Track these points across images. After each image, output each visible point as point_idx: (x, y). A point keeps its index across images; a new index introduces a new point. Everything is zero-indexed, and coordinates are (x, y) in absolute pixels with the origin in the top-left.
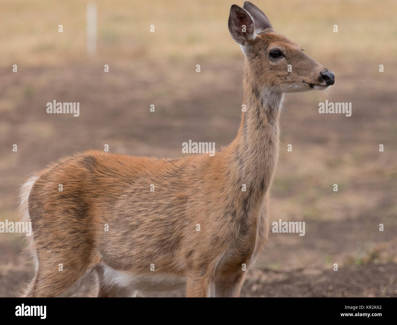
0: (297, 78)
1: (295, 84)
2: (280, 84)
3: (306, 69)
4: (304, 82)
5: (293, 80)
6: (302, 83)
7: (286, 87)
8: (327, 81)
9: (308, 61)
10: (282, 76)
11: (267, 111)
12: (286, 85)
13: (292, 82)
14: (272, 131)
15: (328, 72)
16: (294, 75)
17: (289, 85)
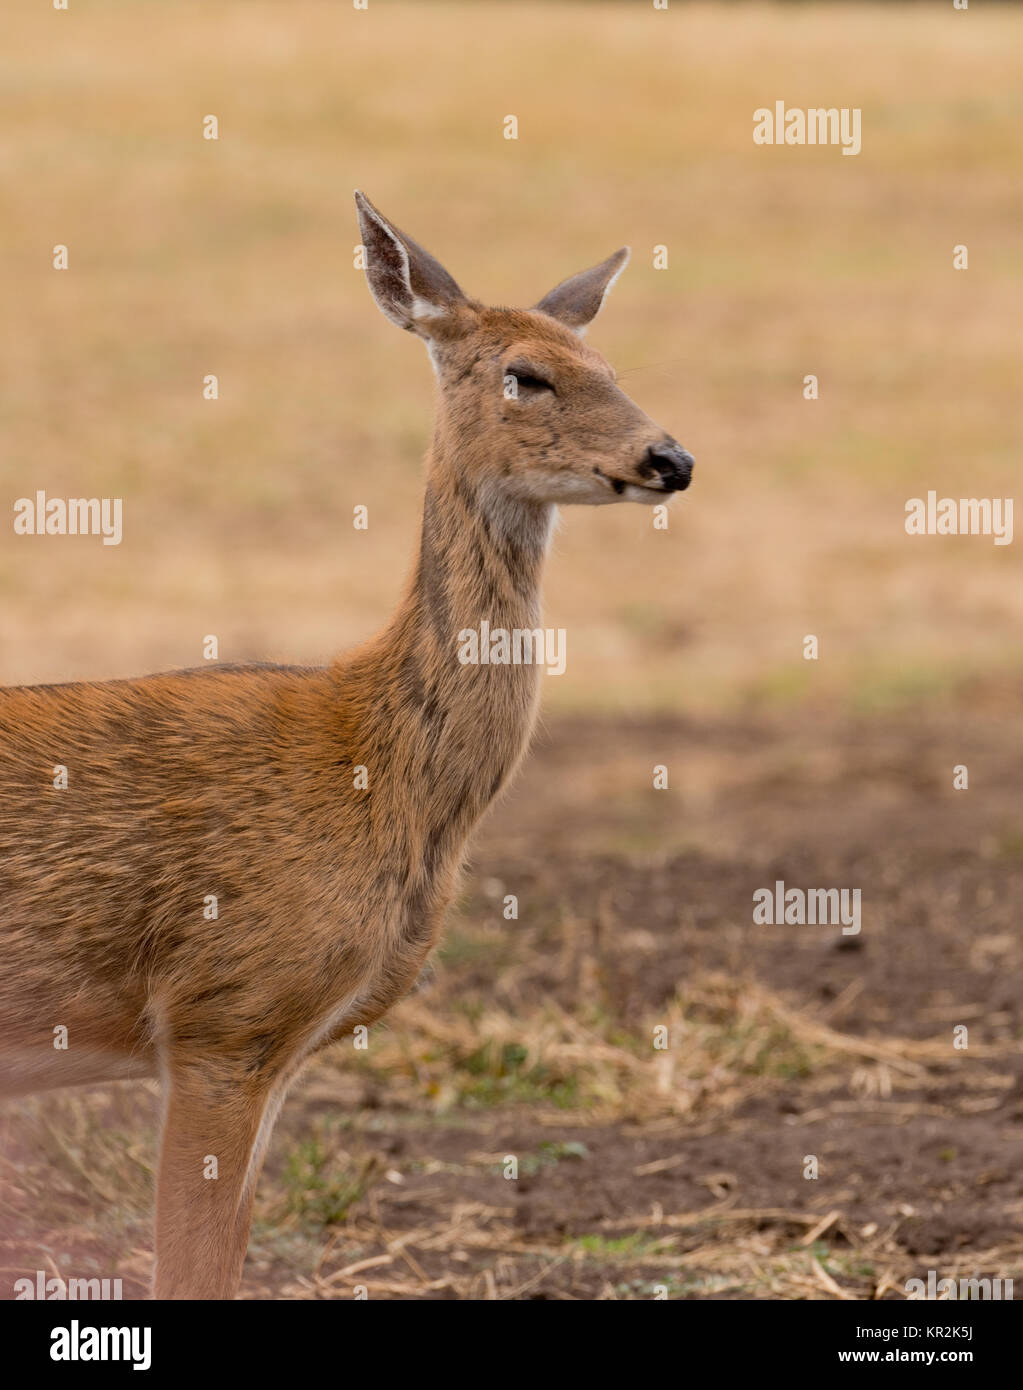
0: (578, 456)
1: (572, 474)
2: (525, 468)
3: (608, 434)
4: (597, 471)
5: (567, 462)
6: (593, 475)
7: (545, 480)
8: (665, 475)
9: (620, 408)
10: (533, 445)
11: (505, 554)
12: (543, 475)
13: (563, 468)
14: (527, 620)
15: (672, 446)
16: (570, 447)
17: (551, 476)
